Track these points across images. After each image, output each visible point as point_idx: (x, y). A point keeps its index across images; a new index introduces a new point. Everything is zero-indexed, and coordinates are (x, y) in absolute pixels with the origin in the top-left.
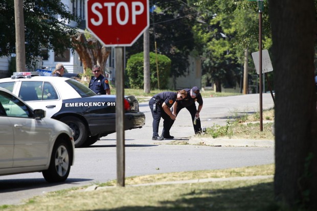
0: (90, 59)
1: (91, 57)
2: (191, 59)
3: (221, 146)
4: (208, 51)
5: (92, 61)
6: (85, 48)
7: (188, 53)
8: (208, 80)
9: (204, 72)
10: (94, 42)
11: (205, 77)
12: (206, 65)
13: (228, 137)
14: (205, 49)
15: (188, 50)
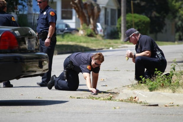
0: (85, 17)
1: (86, 15)
2: (167, 21)
3: (157, 105)
4: (180, 17)
5: (87, 19)
6: (82, 8)
7: (164, 17)
8: (180, 36)
9: (177, 31)
10: (88, 3)
11: (178, 34)
12: (178, 26)
13: (171, 91)
14: (178, 15)
15: (165, 14)
